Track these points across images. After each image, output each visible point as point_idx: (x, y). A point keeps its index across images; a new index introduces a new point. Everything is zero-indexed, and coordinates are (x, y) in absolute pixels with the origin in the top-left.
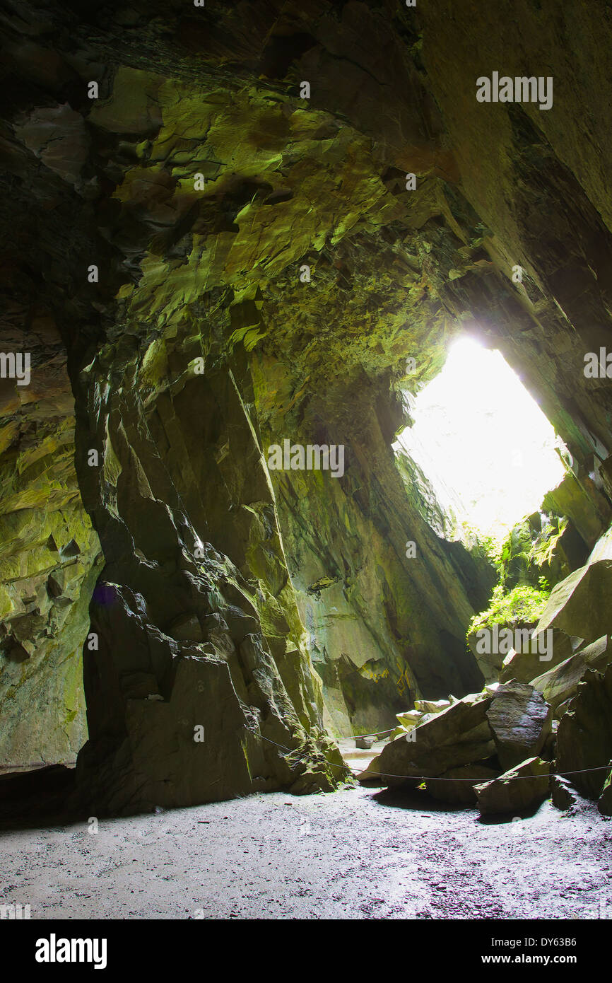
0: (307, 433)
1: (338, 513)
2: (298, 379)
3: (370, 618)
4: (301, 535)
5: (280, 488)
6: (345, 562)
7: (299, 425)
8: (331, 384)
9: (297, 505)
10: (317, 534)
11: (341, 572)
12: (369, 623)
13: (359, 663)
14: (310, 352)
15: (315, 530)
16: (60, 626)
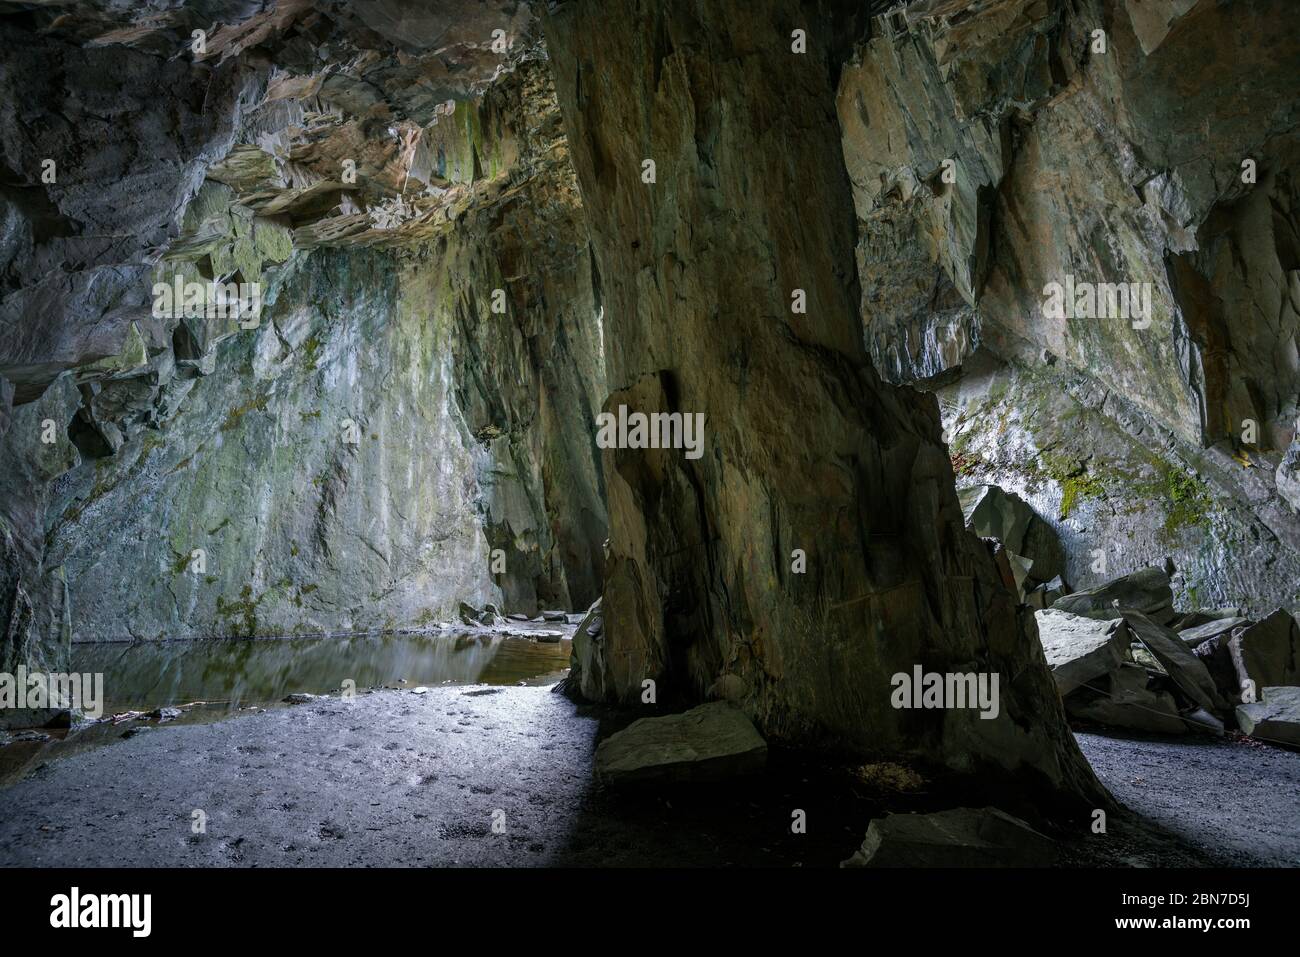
0: (495, 244)
1: (514, 354)
2: (521, 173)
3: (532, 482)
4: (472, 368)
5: (460, 301)
6: (513, 413)
7: (490, 231)
8: (557, 198)
9: (475, 329)
10: (489, 372)
11: (508, 423)
12: (529, 487)
13: (517, 532)
14: (559, 146)
15: (488, 367)
16: (172, 411)
